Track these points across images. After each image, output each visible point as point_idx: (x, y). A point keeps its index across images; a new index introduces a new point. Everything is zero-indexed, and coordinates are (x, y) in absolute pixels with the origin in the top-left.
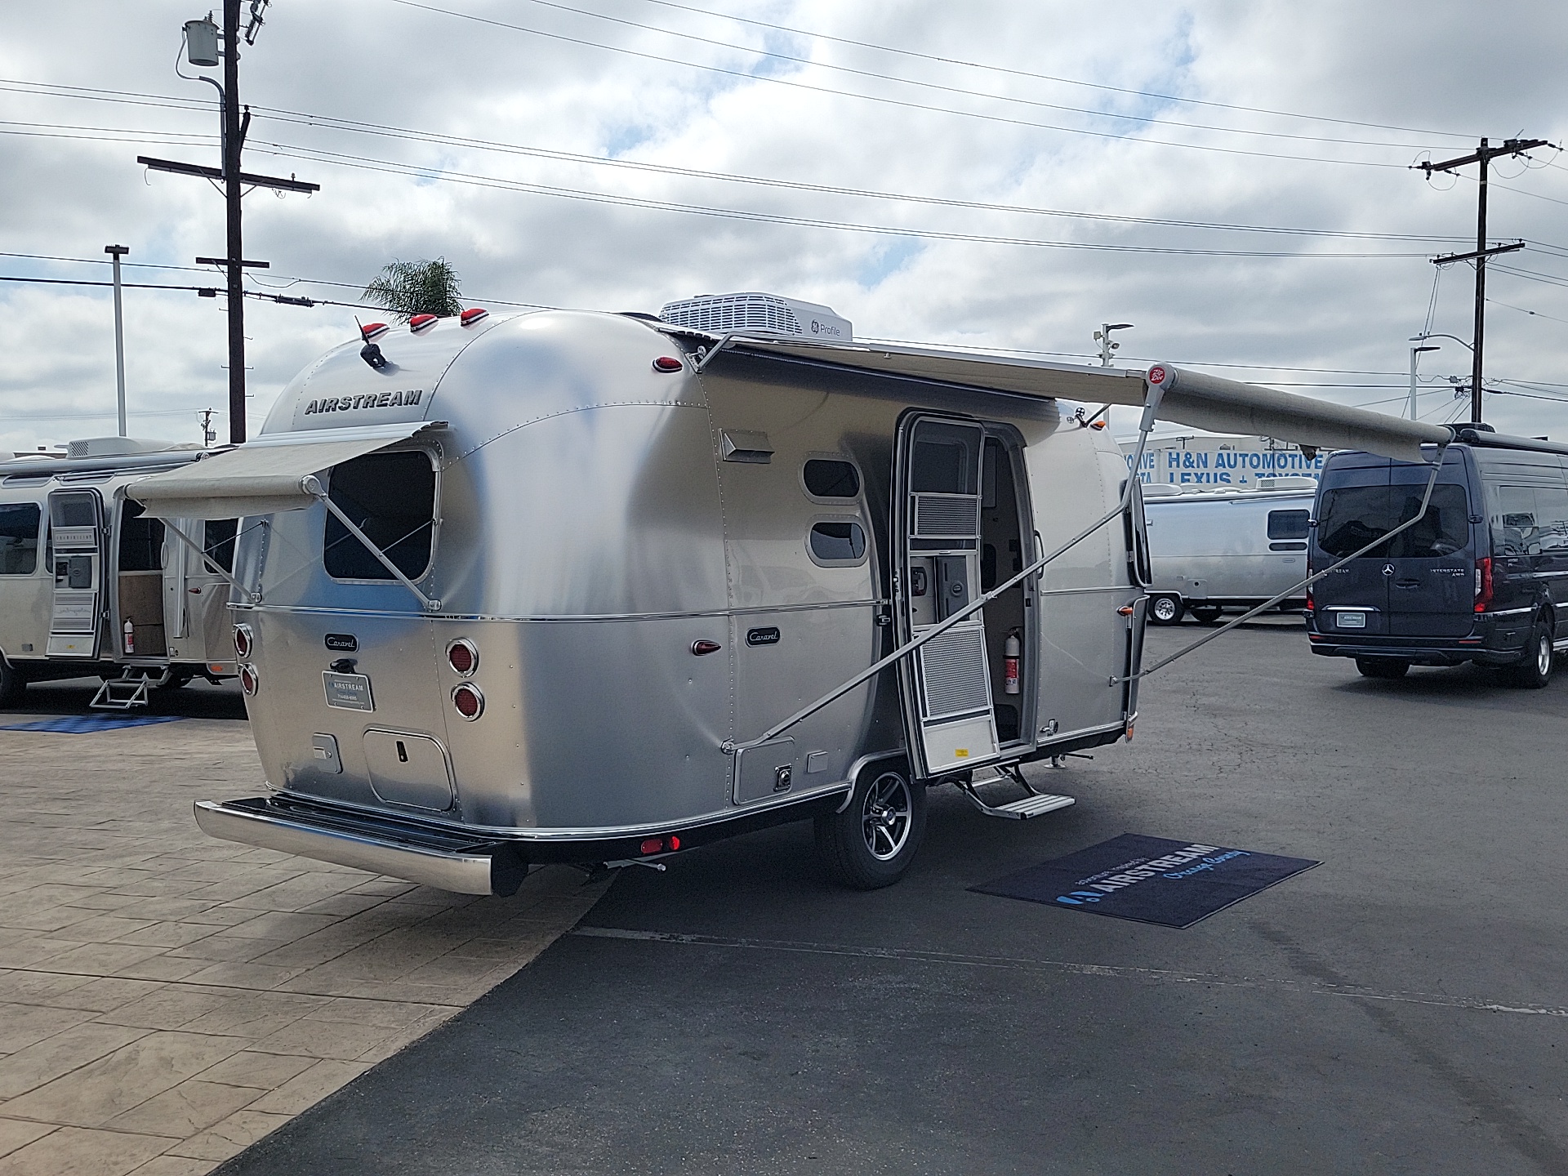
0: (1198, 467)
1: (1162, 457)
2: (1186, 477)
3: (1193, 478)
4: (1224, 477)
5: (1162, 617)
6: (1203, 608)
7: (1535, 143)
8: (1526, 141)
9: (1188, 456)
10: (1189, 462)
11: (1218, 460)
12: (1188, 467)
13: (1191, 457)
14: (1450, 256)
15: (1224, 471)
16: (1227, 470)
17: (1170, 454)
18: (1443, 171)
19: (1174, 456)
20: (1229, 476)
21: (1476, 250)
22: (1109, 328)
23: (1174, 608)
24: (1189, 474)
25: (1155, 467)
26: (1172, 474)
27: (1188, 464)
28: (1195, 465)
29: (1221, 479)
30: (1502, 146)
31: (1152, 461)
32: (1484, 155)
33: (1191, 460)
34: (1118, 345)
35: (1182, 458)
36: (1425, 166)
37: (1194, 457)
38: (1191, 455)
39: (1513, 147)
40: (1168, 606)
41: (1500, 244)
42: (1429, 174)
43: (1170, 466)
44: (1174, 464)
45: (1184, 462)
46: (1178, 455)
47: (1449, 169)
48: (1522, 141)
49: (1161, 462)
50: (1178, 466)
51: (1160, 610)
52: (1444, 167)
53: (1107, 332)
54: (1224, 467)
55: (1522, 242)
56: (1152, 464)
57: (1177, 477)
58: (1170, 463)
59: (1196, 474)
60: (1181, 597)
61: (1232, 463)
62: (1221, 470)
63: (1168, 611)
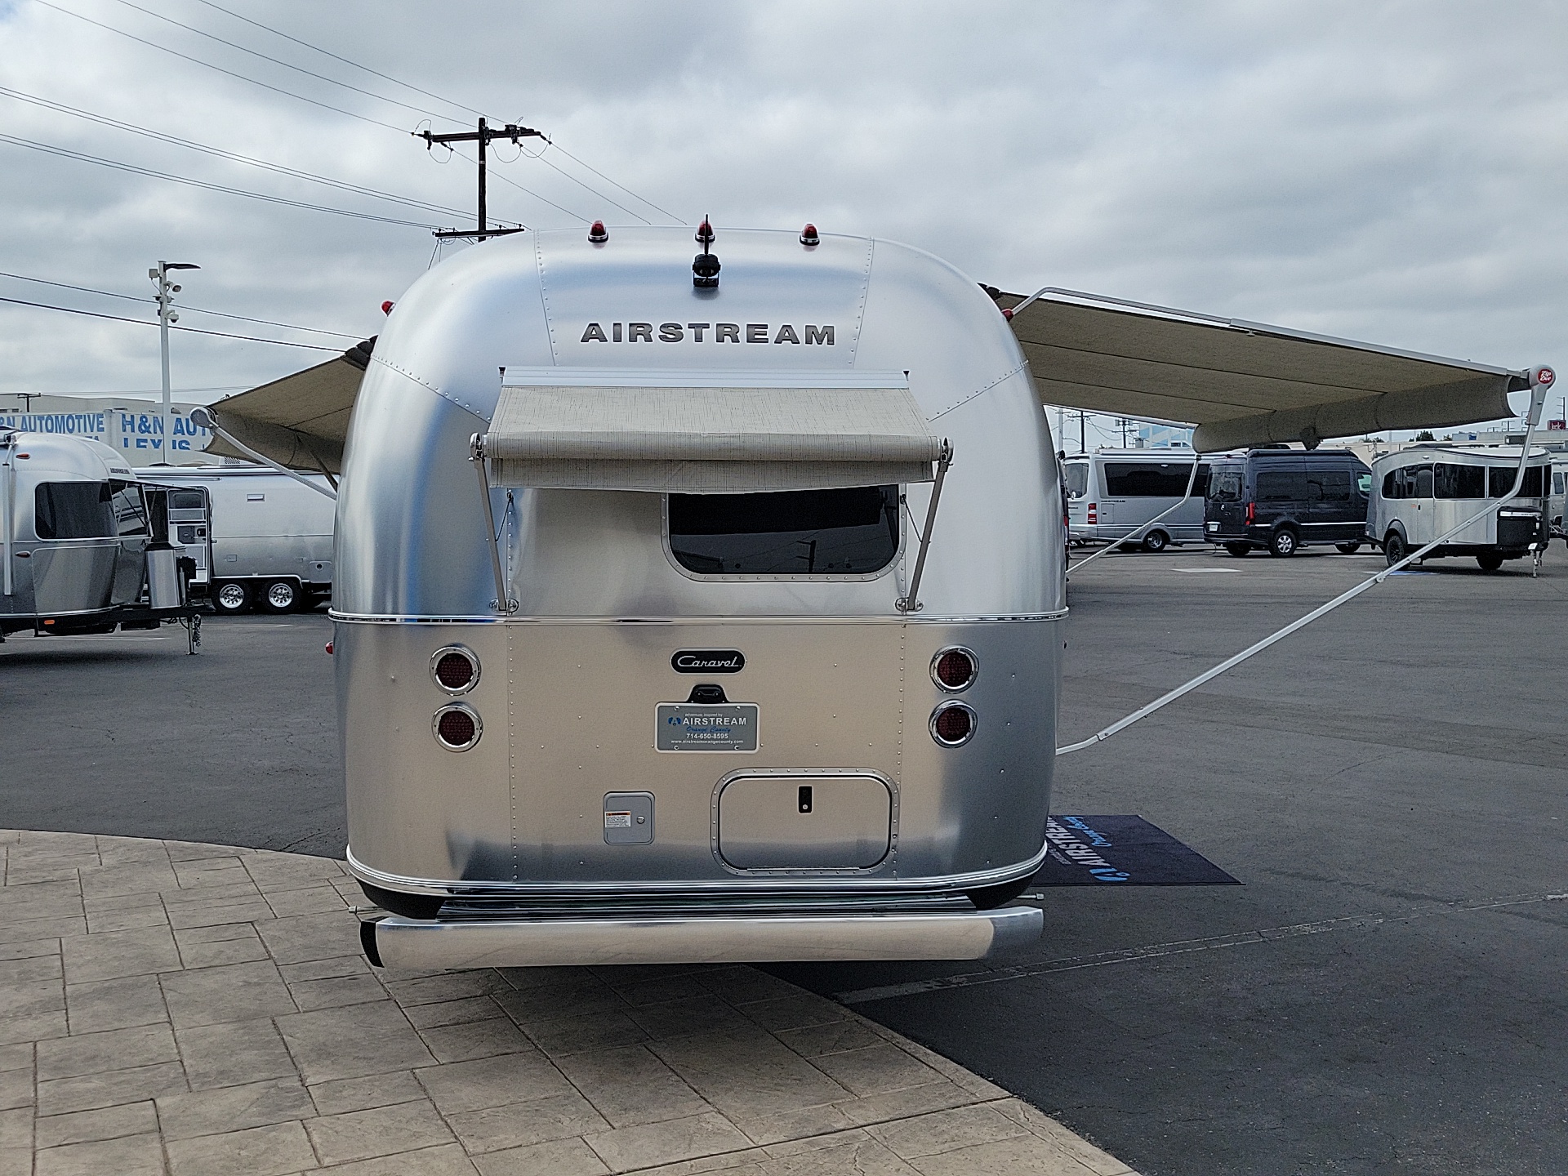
0: (155, 433)
1: (113, 419)
2: (142, 444)
3: (150, 444)
4: (184, 445)
5: (278, 604)
6: (322, 593)
7: (531, 132)
8: (524, 129)
9: (144, 420)
10: (145, 426)
11: (176, 426)
12: (143, 432)
13: (146, 421)
14: (452, 231)
15: (184, 438)
16: (187, 437)
17: (124, 416)
18: (439, 143)
19: (128, 419)
20: (188, 444)
21: (477, 229)
22: (166, 267)
23: (291, 593)
24: (146, 441)
25: (105, 430)
26: (126, 439)
27: (143, 428)
28: (152, 429)
29: (180, 448)
30: (503, 129)
31: (101, 423)
32: (484, 135)
33: (147, 424)
34: (179, 287)
35: (137, 422)
36: (427, 135)
37: (150, 421)
38: (147, 419)
39: (512, 133)
40: (284, 591)
41: (500, 226)
42: (430, 144)
43: (124, 430)
44: (128, 427)
45: (140, 427)
46: (132, 417)
47: (445, 143)
48: (521, 128)
49: (114, 425)
50: (133, 431)
51: (275, 597)
52: (442, 139)
53: (165, 271)
54: (184, 434)
55: (522, 227)
56: (100, 426)
57: (132, 443)
58: (124, 426)
59: (153, 441)
60: (301, 581)
61: (192, 430)
62: (179, 437)
63: (285, 597)
